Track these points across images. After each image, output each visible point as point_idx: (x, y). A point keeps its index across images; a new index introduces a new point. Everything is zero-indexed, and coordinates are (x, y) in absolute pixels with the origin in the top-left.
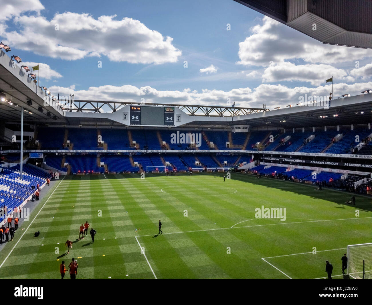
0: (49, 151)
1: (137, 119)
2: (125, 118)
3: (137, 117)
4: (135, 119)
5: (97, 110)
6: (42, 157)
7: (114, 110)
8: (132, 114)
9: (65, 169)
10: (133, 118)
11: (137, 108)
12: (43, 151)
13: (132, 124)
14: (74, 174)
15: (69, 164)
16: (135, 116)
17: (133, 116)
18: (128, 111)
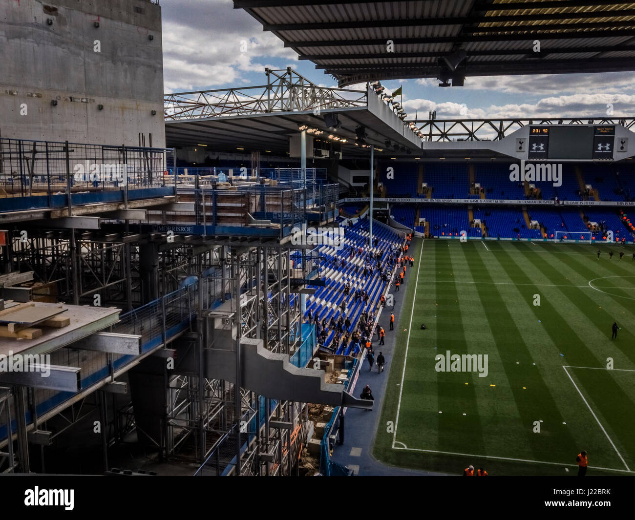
0: (397, 200)
1: (542, 148)
2: (520, 148)
3: (542, 146)
4: (538, 149)
5: (471, 134)
6: (388, 209)
7: (501, 134)
8: (532, 140)
9: (421, 229)
10: (534, 148)
11: (542, 131)
12: (388, 200)
13: (532, 158)
14: (435, 237)
15: (426, 221)
16: (538, 144)
17: (534, 145)
18: (527, 136)
